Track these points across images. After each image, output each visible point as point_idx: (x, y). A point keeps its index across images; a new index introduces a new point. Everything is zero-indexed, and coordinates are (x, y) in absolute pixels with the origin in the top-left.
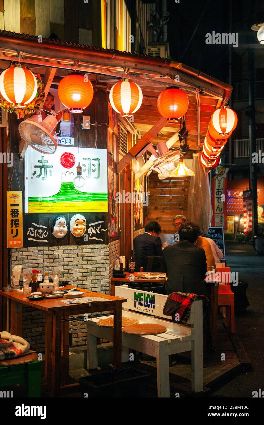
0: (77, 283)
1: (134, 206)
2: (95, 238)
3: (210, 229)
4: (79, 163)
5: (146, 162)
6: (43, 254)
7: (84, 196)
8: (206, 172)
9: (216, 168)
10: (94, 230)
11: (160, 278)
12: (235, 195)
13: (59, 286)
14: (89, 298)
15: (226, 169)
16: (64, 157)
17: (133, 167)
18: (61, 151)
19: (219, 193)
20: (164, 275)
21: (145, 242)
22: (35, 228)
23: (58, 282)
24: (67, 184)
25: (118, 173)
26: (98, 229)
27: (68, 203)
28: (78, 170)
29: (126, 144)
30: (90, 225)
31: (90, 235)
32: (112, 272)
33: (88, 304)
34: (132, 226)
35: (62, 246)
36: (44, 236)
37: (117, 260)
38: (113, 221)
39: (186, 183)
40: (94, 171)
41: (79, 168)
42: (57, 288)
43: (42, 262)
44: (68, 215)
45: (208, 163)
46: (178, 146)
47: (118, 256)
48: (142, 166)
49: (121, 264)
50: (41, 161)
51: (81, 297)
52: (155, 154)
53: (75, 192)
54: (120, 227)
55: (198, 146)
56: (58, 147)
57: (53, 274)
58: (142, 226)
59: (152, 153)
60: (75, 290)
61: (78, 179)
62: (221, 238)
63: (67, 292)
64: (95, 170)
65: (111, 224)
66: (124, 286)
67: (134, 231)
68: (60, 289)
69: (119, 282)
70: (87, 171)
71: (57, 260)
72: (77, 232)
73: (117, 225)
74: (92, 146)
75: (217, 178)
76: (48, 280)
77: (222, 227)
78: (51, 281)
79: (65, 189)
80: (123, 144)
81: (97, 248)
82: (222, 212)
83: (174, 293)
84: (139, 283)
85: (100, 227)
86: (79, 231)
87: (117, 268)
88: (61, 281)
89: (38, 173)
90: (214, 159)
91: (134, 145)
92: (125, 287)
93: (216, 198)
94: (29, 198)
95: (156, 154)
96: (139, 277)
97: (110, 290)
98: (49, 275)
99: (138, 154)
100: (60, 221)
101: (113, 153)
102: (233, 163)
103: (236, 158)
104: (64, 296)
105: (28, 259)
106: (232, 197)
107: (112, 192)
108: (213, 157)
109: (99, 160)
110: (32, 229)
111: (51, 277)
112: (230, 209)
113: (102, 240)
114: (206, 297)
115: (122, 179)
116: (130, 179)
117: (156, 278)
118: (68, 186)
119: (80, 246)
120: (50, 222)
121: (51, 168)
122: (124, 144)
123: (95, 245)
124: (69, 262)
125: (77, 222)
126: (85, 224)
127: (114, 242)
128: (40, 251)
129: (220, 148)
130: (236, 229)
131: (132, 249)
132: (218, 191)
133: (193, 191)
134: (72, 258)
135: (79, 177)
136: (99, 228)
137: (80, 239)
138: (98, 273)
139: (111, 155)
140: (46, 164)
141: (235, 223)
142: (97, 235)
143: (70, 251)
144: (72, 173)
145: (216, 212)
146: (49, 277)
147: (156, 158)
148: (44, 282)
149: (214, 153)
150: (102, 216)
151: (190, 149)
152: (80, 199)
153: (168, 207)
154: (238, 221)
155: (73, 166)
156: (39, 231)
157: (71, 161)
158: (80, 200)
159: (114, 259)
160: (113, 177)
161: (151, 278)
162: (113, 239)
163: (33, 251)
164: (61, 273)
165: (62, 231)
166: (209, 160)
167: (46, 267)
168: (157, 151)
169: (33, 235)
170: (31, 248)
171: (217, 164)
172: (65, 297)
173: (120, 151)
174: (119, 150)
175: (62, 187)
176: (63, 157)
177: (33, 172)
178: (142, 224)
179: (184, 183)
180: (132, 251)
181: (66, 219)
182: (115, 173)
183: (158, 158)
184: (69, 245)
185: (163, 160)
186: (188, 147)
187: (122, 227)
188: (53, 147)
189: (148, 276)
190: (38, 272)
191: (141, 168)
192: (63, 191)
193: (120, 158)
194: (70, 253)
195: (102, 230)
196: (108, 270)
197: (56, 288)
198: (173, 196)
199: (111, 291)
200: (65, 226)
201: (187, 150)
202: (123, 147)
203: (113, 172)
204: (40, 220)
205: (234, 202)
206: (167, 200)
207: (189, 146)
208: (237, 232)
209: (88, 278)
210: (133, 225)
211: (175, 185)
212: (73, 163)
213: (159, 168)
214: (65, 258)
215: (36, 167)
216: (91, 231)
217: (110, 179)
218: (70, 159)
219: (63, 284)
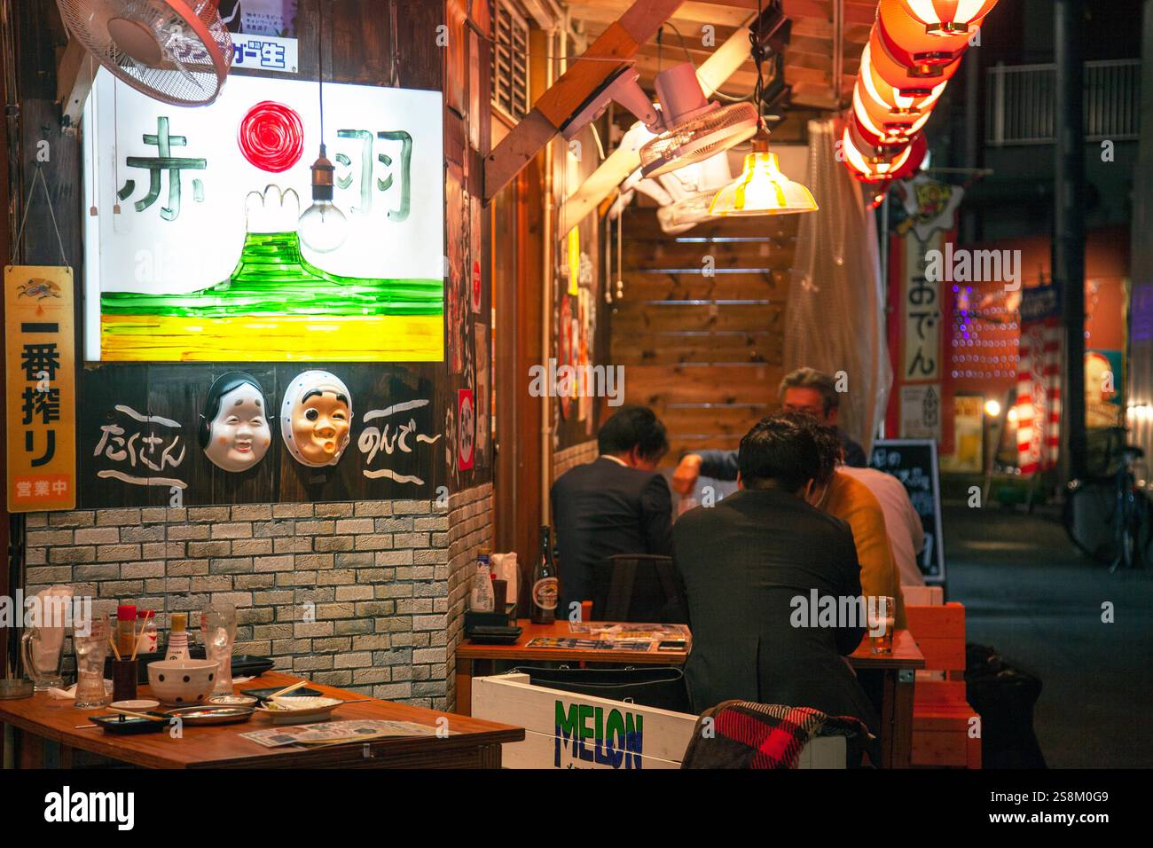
0: (312, 662)
1: (556, 345)
2: (387, 473)
3: (877, 448)
4: (323, 147)
5: (607, 156)
6: (166, 540)
7: (345, 292)
8: (866, 203)
9: (908, 187)
10: (385, 439)
11: (663, 644)
12: (989, 306)
13: (235, 675)
14: (362, 723)
15: (951, 192)
16: (255, 125)
17: (552, 174)
18: (243, 94)
19: (921, 297)
20: (682, 634)
21: (603, 496)
22: (130, 426)
23: (227, 657)
24: (270, 239)
25: (487, 197)
26: (403, 436)
27: (270, 322)
28: (318, 178)
29: (523, 76)
30: (368, 417)
31: (369, 462)
32: (460, 620)
33: (357, 746)
34: (546, 429)
35: (245, 507)
36: (167, 461)
37: (484, 570)
38: (466, 400)
39: (779, 247)
40: (385, 185)
41: (323, 169)
42: (224, 682)
43: (161, 573)
44: (273, 372)
45: (875, 160)
46: (745, 87)
47: (484, 550)
48: (593, 172)
49: (500, 587)
50: (157, 137)
51: (329, 720)
52: (648, 116)
53: (305, 273)
54: (493, 429)
55: (832, 87)
56: (230, 78)
57: (208, 627)
58: (589, 432)
59: (637, 116)
60: (301, 692)
61: (316, 215)
62: (926, 486)
63: (266, 700)
64: (390, 182)
65: (456, 416)
66: (509, 676)
67: (552, 451)
68: (235, 687)
69: (490, 660)
70: (356, 186)
71: (225, 563)
72: (313, 445)
73: (481, 420)
74: (377, 78)
75: (911, 229)
76: (185, 650)
77: (932, 443)
78: (198, 652)
79: (260, 259)
80: (508, 76)
81: (399, 517)
82: (934, 375)
83: (725, 703)
84: (574, 664)
85: (412, 425)
86: (321, 442)
87: (483, 602)
88: (243, 656)
89: (142, 190)
90: (901, 141)
91: (557, 79)
92: (514, 681)
93: (912, 315)
94: (105, 295)
95: (654, 119)
96: (574, 642)
97: (449, 693)
98: (189, 629)
99: (572, 119)
100: (239, 398)
101: (468, 110)
102: (980, 164)
103: (994, 148)
104: (255, 716)
105: (100, 560)
106: (975, 316)
107: (463, 279)
108: (897, 132)
109: (405, 137)
110: (114, 429)
111: (200, 636)
112: (964, 367)
113: (420, 482)
114: (862, 724)
115: (504, 229)
116: (537, 229)
117: (648, 644)
118: (274, 249)
119: (323, 508)
120: (197, 403)
121: (200, 167)
122: (514, 76)
123: (390, 502)
124: (274, 573)
125: (313, 405)
126: (347, 412)
127: (468, 492)
128: (149, 525)
129: (927, 91)
130: (992, 451)
131: (546, 522)
132: (916, 285)
133: (807, 284)
134: (291, 558)
135: (322, 209)
136: (406, 430)
137: (323, 478)
138: (399, 624)
139: (457, 119)
140: (177, 152)
141: (988, 425)
142: (396, 461)
143: (280, 529)
144: (290, 196)
145: (907, 378)
146: (189, 638)
147: (653, 136)
148: (169, 655)
149: (902, 114)
150: (421, 380)
151: (797, 100)
152: (325, 306)
153: (700, 350)
154: (998, 417)
155: (293, 162)
156: (145, 440)
157: (285, 140)
158: (327, 310)
159: (467, 564)
160: (466, 215)
161: (625, 645)
162: (466, 478)
163: (119, 527)
164: (240, 620)
165: (249, 441)
166: (880, 149)
167: (174, 594)
168: (657, 106)
169: (121, 455)
170: (111, 511)
171: (912, 167)
172: (258, 720)
173: (496, 104)
174: (493, 102)
175: (246, 253)
176: (252, 121)
177: (122, 185)
178: (590, 421)
179: (771, 250)
180: (544, 532)
181: (265, 391)
182: (478, 197)
183: (662, 136)
184: (276, 501)
185: (682, 145)
186: (789, 95)
187: (502, 429)
188: (212, 79)
189: (615, 636)
190: (142, 615)
191: (583, 182)
192: (252, 269)
193: (498, 135)
194: (283, 537)
195: (420, 438)
196: (444, 608)
197: (222, 682)
198: (720, 306)
199: (455, 697)
200: (262, 419)
201: (784, 105)
202: (508, 90)
203: (465, 193)
204: (152, 394)
205: (982, 336)
206: (694, 322)
207: (795, 89)
208: (992, 463)
209: (359, 644)
210: (552, 423)
211: (729, 256)
212: (294, 150)
213: (663, 179)
214: (260, 556)
215: (133, 161)
216: (371, 441)
217: (456, 221)
218: (281, 132)
219: (252, 667)
